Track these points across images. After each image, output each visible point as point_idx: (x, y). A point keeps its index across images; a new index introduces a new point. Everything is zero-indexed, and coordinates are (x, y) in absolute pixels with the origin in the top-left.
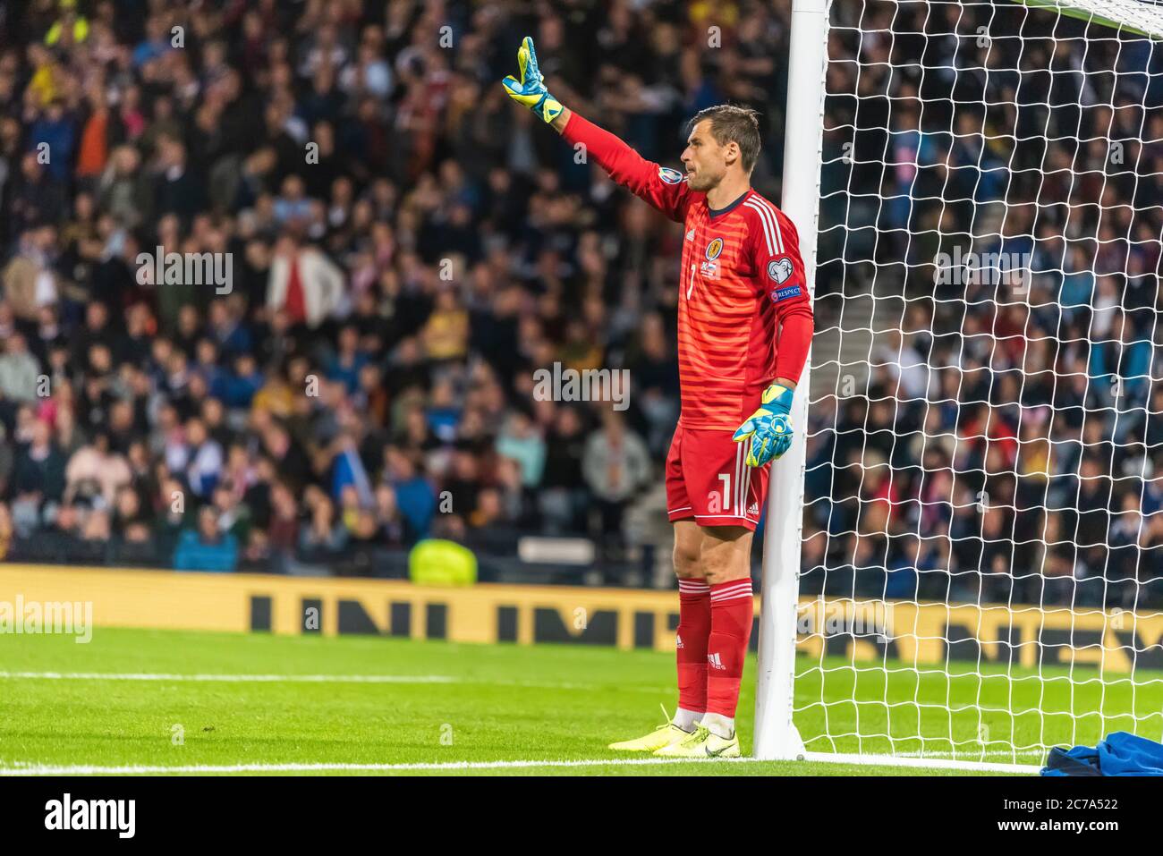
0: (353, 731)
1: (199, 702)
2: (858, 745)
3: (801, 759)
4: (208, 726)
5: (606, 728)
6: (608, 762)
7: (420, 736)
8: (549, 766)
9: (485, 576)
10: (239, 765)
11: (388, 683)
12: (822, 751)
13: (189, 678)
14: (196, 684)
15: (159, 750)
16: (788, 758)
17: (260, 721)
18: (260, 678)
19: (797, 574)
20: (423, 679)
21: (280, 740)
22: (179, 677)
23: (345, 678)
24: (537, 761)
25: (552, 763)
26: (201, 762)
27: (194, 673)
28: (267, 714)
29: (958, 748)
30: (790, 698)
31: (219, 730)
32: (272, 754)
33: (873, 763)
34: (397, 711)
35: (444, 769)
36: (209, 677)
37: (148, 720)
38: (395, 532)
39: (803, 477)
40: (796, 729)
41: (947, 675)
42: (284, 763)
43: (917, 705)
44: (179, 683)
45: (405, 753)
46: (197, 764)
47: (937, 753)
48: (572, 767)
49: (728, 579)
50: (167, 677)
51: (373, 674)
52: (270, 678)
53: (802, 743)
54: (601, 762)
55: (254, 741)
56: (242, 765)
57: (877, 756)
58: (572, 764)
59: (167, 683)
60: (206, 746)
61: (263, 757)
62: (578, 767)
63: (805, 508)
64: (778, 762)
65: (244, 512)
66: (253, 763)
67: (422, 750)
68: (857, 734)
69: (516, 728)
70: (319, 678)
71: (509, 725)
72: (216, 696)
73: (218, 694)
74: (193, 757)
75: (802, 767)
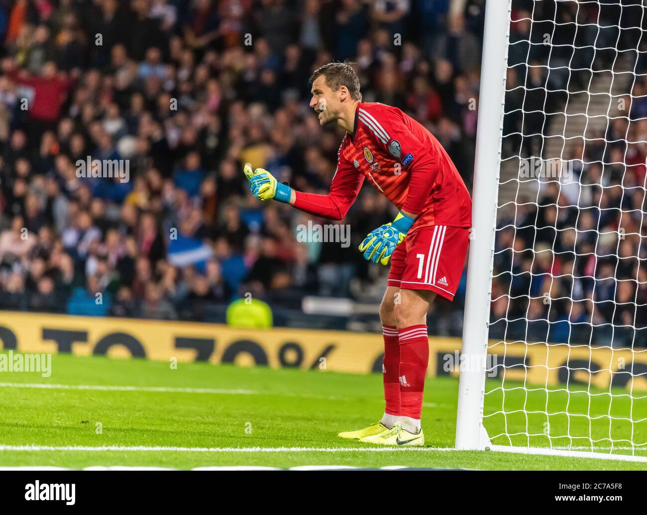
0: (184, 426)
1: (79, 404)
2: (527, 441)
3: (487, 449)
4: (85, 420)
5: (356, 426)
6: (356, 449)
7: (229, 430)
8: (316, 451)
9: (279, 322)
10: (104, 446)
11: (208, 394)
12: (503, 444)
13: (74, 387)
14: (77, 392)
15: (50, 435)
16: (479, 449)
17: (120, 418)
18: (122, 388)
19: (487, 323)
20: (233, 392)
21: (133, 429)
22: (67, 387)
23: (180, 390)
24: (307, 447)
25: (318, 449)
26: (78, 444)
27: (77, 384)
28: (125, 413)
29: (595, 444)
30: (481, 408)
31: (92, 423)
32: (127, 440)
33: (537, 454)
34: (214, 412)
35: (244, 452)
36: (87, 387)
37: (43, 415)
38: (219, 291)
39: (493, 258)
40: (485, 429)
41: (589, 394)
42: (134, 446)
43: (568, 414)
44: (66, 391)
45: (217, 440)
46: (75, 445)
47: (581, 448)
48: (331, 452)
49: (410, 325)
50: (59, 386)
51: (199, 387)
52: (129, 388)
53: (489, 439)
54: (351, 450)
55: (115, 430)
56: (106, 446)
57: (540, 449)
58: (332, 450)
59: (59, 391)
60: (83, 433)
61: (121, 442)
62: (336, 452)
63: (493, 279)
64: (472, 452)
65: (115, 275)
66: (114, 446)
67: (230, 439)
68: (527, 434)
69: (294, 426)
70: (162, 389)
71: (289, 423)
72: (91, 400)
73: (93, 399)
74: (73, 440)
75: (488, 455)
